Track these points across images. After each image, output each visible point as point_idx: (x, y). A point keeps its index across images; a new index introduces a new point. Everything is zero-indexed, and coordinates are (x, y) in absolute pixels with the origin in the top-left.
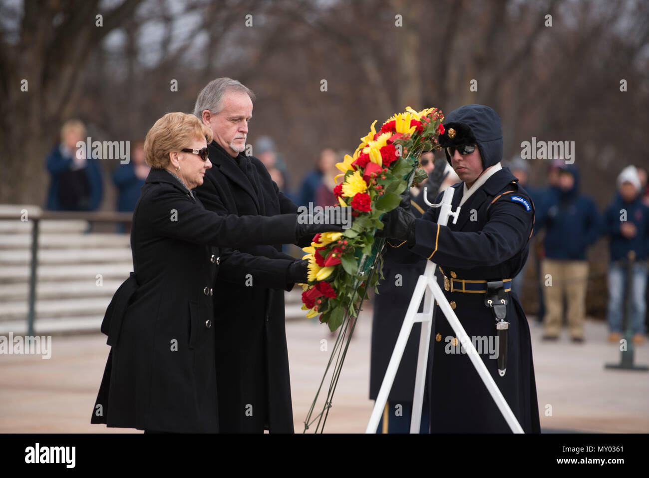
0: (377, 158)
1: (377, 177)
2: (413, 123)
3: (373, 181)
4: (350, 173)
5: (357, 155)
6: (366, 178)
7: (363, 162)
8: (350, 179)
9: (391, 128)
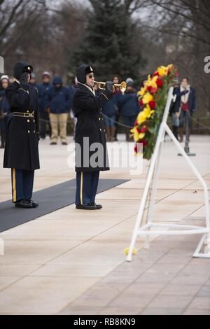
0: (155, 86)
1: (156, 93)
2: (165, 71)
3: (155, 94)
4: (144, 94)
5: (145, 88)
6: (152, 94)
7: (149, 89)
8: (145, 96)
9: (157, 74)
